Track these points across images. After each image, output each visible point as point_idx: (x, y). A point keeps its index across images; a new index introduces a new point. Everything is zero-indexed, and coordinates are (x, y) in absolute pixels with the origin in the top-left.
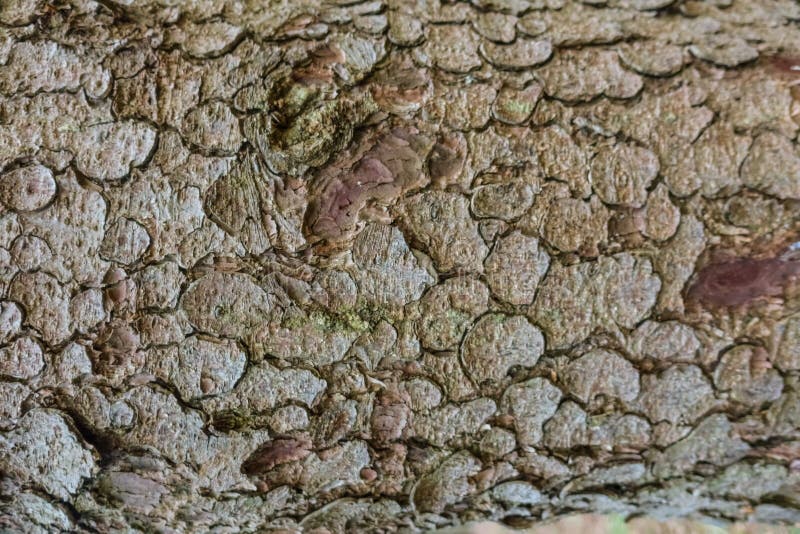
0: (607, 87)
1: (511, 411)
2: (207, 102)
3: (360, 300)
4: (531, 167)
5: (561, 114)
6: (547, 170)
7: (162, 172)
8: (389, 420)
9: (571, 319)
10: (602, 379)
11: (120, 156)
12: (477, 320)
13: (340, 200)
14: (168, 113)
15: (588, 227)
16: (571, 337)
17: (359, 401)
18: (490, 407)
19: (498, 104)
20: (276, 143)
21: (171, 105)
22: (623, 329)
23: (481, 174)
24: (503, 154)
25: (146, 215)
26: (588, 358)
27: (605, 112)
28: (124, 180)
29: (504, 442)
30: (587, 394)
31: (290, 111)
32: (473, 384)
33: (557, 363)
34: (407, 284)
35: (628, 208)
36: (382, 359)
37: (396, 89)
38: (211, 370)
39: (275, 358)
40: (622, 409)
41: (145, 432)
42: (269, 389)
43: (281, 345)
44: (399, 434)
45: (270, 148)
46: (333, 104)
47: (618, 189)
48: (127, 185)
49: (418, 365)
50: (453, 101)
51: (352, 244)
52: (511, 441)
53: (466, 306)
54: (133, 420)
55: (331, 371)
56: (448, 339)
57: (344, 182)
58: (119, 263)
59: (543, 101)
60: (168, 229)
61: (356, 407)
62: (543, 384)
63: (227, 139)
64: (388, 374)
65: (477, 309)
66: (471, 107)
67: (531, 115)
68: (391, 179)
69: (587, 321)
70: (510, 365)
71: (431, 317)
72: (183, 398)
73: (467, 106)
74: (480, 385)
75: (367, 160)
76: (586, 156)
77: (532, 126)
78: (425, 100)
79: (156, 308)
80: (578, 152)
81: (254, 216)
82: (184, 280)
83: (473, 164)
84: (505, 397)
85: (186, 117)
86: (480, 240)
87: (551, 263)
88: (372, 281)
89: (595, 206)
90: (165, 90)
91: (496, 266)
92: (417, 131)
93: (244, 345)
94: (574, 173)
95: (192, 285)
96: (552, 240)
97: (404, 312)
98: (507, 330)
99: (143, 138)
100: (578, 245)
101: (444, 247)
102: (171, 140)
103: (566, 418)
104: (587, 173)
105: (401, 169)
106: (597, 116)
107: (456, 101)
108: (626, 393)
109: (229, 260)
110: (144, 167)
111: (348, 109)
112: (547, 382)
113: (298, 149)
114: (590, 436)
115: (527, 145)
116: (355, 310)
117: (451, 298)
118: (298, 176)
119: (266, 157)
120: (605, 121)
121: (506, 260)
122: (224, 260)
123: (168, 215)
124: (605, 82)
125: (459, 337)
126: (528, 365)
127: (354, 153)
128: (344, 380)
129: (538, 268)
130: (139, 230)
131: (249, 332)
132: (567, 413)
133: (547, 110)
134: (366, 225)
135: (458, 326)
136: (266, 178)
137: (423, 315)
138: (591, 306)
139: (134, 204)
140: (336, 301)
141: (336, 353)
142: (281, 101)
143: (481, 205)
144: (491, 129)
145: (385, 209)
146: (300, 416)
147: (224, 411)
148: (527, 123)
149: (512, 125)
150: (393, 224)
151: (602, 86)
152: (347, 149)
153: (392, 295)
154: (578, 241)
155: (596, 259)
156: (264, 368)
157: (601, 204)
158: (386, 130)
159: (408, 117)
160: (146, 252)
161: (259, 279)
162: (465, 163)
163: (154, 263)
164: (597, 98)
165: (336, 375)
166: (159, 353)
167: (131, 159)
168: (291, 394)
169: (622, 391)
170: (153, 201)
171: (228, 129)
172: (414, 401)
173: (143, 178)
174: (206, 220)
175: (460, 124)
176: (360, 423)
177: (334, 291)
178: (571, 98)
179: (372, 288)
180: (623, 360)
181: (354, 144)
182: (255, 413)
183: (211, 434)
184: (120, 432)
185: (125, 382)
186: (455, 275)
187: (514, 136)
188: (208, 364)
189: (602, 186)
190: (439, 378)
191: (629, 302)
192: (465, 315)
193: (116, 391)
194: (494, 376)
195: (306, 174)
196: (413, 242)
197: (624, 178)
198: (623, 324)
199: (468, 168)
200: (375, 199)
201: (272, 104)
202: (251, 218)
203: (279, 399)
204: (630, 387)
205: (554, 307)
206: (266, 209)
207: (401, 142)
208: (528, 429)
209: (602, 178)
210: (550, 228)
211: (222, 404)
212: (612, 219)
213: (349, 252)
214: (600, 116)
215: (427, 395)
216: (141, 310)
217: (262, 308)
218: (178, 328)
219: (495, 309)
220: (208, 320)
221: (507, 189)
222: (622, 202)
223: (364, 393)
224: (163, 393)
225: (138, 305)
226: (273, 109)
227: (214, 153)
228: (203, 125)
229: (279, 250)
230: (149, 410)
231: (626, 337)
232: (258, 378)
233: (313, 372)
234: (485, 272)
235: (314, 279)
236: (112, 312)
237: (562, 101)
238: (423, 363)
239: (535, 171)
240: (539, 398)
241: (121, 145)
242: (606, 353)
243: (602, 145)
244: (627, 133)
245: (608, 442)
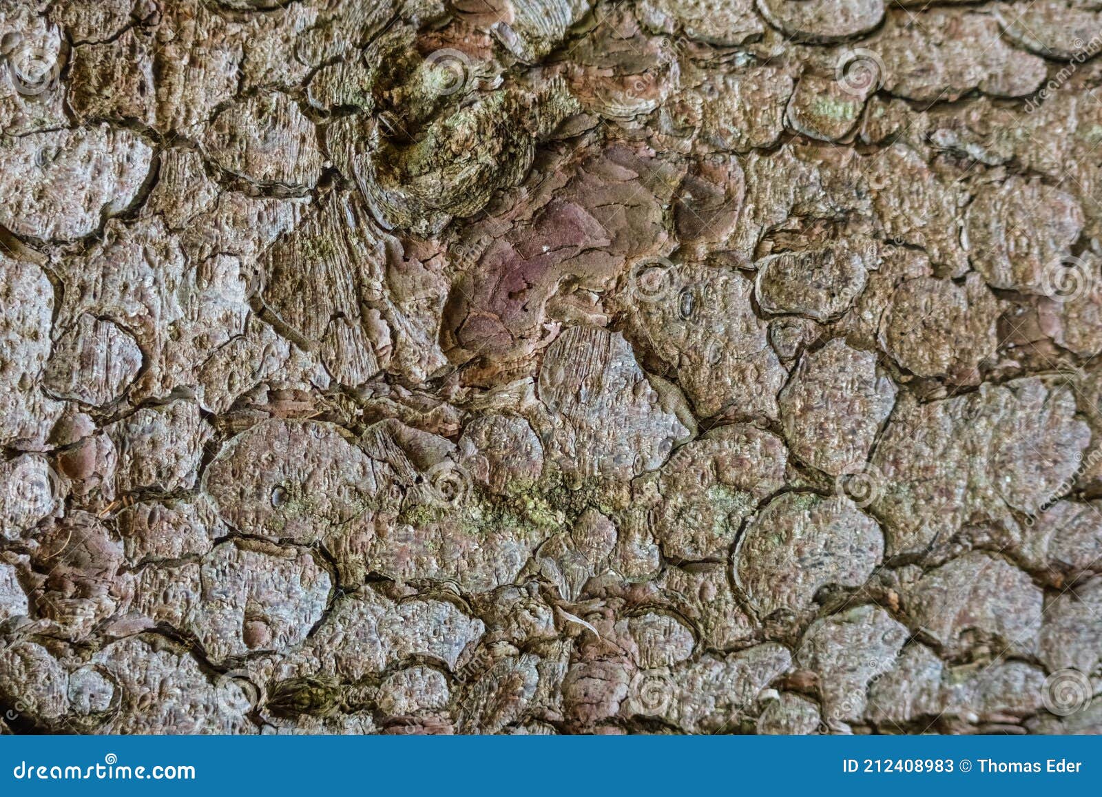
0: (985, 76)
1: (815, 664)
2: (253, 91)
3: (549, 470)
4: (859, 220)
5: (908, 123)
6: (888, 226)
7: (167, 226)
8: (595, 686)
9: (929, 500)
10: (974, 604)
11: (83, 194)
12: (764, 503)
13: (511, 280)
14: (178, 112)
15: (962, 329)
16: (928, 532)
17: (542, 656)
18: (779, 660)
19: (797, 103)
20: (389, 170)
21: (184, 96)
22: (1019, 516)
23: (771, 233)
24: (808, 195)
25: (135, 309)
26: (956, 568)
27: (984, 122)
28: (90, 241)
29: (800, 718)
30: (947, 629)
31: (414, 111)
32: (750, 618)
33: (901, 579)
34: (638, 441)
35: (1028, 297)
36: (590, 579)
37: (610, 73)
38: (263, 605)
39: (386, 579)
40: (1002, 653)
41: (137, 722)
42: (374, 637)
43: (399, 557)
44: (614, 709)
45: (378, 180)
46: (499, 97)
47: (1016, 259)
48: (97, 252)
49: (653, 587)
50: (716, 96)
51: (534, 364)
52: (811, 715)
53: (744, 479)
54: (113, 702)
55: (492, 601)
56: (710, 540)
57: (516, 246)
58: (81, 404)
59: (876, 98)
60: (178, 336)
61: (537, 667)
62: (876, 616)
63: (293, 163)
64: (597, 605)
65: (765, 483)
66: (748, 108)
67: (856, 126)
68: (604, 242)
69: (958, 502)
70: (818, 585)
71: (678, 500)
72: (210, 659)
73: (742, 107)
74: (763, 622)
75: (561, 205)
76: (956, 201)
77: (859, 144)
78: (664, 95)
79: (157, 489)
80: (941, 192)
81: (346, 311)
82: (209, 436)
83: (756, 213)
84: (806, 642)
85: (212, 120)
86: (771, 354)
87: (899, 397)
88: (572, 435)
89: (975, 293)
90: (171, 68)
91: (799, 404)
92: (652, 152)
93: (327, 557)
94: (936, 232)
95: (226, 445)
96: (901, 355)
97: (631, 491)
98: (817, 522)
99: (128, 159)
100: (946, 365)
101: (705, 371)
102: (184, 164)
103: (906, 671)
104: (959, 231)
105: (623, 223)
106: (970, 129)
107: (721, 98)
108: (1016, 628)
109: (297, 395)
110: (130, 216)
111: (523, 109)
112: (884, 613)
113: (431, 183)
114: (943, 700)
115: (850, 178)
116: (540, 490)
117: (717, 465)
118: (430, 235)
119: (369, 200)
120: (985, 137)
121: (818, 392)
122: (289, 396)
123: (179, 308)
124: (979, 68)
125: (730, 537)
126: (852, 583)
127: (536, 192)
128: (516, 617)
129: (875, 407)
130: (120, 339)
131: (337, 532)
132: (910, 663)
133: (883, 116)
134: (562, 329)
135: (730, 517)
136: (370, 238)
137: (665, 498)
138: (965, 475)
139: (110, 287)
140: (504, 472)
141: (503, 570)
142: (396, 92)
143: (774, 290)
144: (787, 150)
145: (595, 298)
146: (432, 685)
147: (289, 680)
148: (851, 140)
149: (823, 143)
150: (612, 326)
151: (975, 75)
152: (523, 183)
153: (608, 461)
154: (946, 356)
155: (974, 389)
156: (367, 600)
157: (985, 289)
158: (594, 149)
159: (633, 126)
160: (135, 381)
161: (356, 431)
162: (741, 213)
163: (153, 403)
164: (968, 96)
165: (502, 609)
166: (162, 575)
167: (104, 200)
168: (416, 645)
169: (1008, 625)
170: (148, 283)
171: (296, 143)
172: (644, 652)
173: (129, 236)
174: (253, 318)
175: (730, 140)
176: (544, 693)
177: (500, 454)
178: (924, 94)
179: (570, 447)
180: (1015, 570)
181: (535, 174)
182: (347, 682)
183: (265, 723)
184: (90, 722)
185: (98, 631)
186: (725, 422)
187: (826, 165)
188: (259, 594)
189: (986, 257)
190: (689, 610)
191: (1033, 467)
192: (742, 495)
193: (80, 647)
194: (790, 604)
195: (445, 231)
196: (649, 360)
197: (1024, 241)
198: (1019, 507)
199: (747, 221)
200: (575, 280)
201: (381, 96)
202: (342, 315)
203: (394, 655)
204: (1024, 617)
205: (901, 478)
206: (369, 298)
207: (622, 172)
208: (841, 692)
209: (984, 241)
210: (895, 333)
211: (285, 668)
212: (1005, 315)
213: (529, 379)
214: (977, 129)
215: (668, 641)
216: (128, 494)
217: (362, 487)
218: (200, 526)
219: (797, 484)
220: (257, 512)
221: (819, 261)
222: (1021, 285)
223: (553, 640)
224: (172, 652)
225: (119, 484)
226: (383, 105)
227: (268, 189)
228: (247, 136)
229: (395, 377)
230: (145, 682)
231: (1023, 530)
232: (355, 618)
233: (457, 604)
234: (780, 415)
235: (461, 431)
236: (68, 500)
237: (908, 100)
238: (663, 585)
239: (866, 228)
240: (866, 640)
241: (83, 173)
242: (987, 559)
243: (981, 181)
244: (1025, 159)
245: (974, 707)
